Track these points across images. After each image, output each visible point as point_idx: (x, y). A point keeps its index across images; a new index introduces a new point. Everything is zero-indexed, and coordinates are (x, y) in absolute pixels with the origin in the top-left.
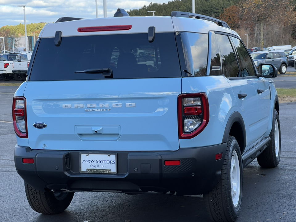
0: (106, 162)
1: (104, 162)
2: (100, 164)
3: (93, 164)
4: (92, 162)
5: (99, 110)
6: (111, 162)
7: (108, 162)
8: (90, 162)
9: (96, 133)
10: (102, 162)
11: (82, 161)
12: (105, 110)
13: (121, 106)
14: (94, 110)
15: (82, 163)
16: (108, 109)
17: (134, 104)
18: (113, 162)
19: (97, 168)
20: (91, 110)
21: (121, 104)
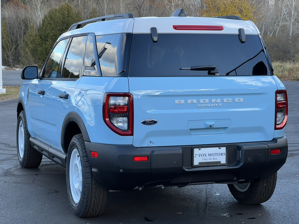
0: (217, 154)
1: (215, 154)
2: (212, 157)
3: (205, 158)
4: (204, 155)
5: (212, 105)
6: (222, 154)
7: (219, 154)
8: (202, 155)
9: (211, 127)
10: (213, 155)
11: (195, 155)
12: (217, 105)
13: (231, 101)
14: (207, 105)
15: (194, 158)
16: (220, 105)
17: (242, 100)
18: (223, 154)
19: (208, 161)
20: (204, 105)
21: (231, 99)
